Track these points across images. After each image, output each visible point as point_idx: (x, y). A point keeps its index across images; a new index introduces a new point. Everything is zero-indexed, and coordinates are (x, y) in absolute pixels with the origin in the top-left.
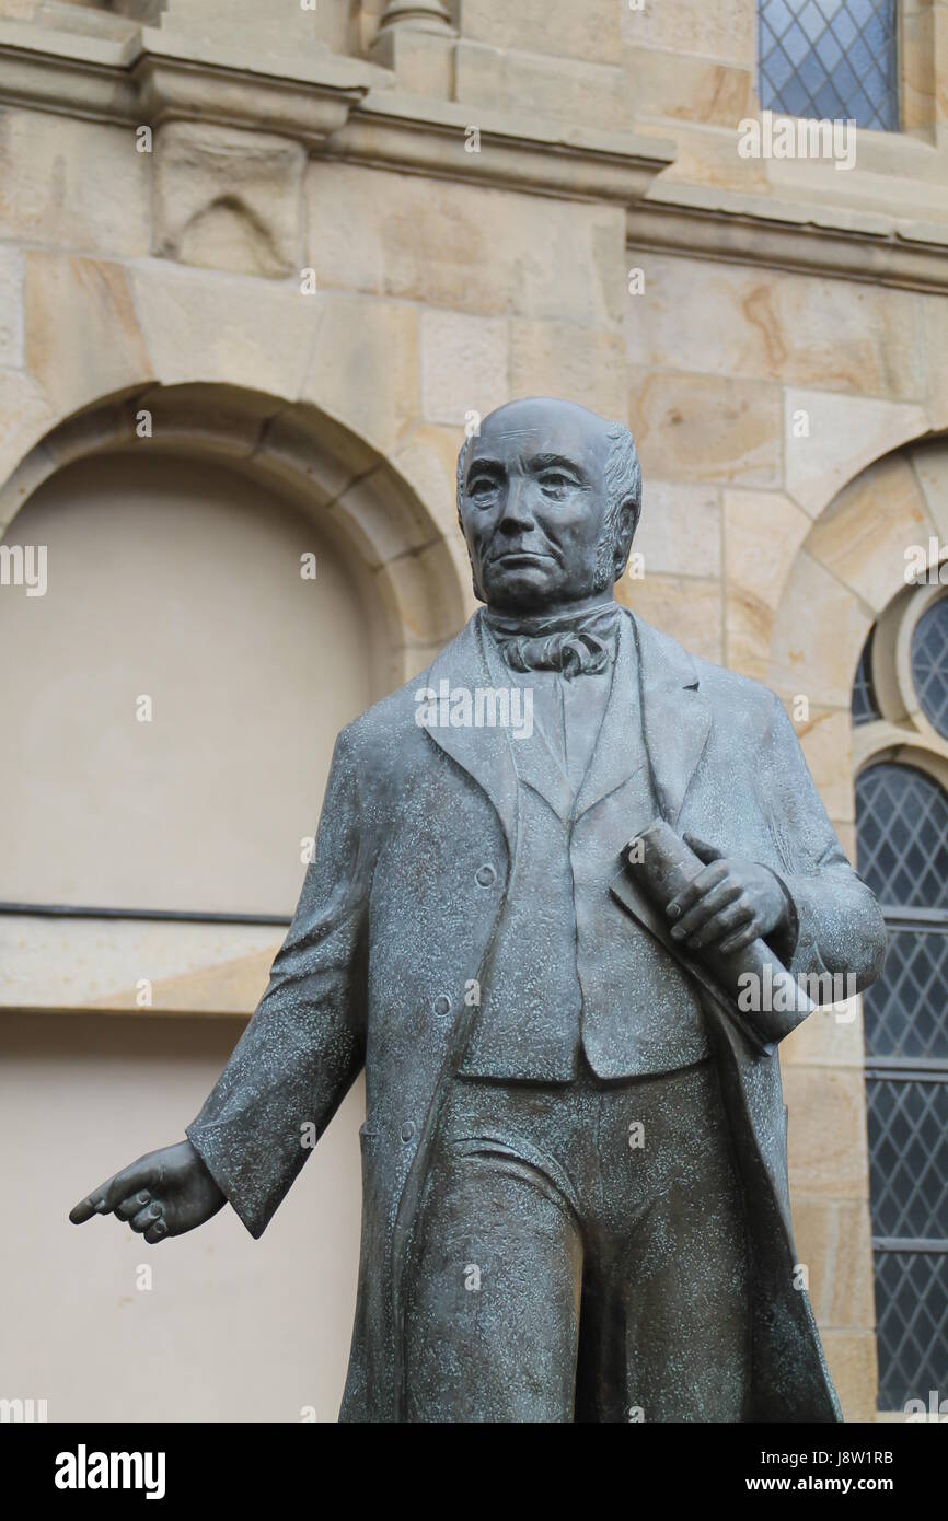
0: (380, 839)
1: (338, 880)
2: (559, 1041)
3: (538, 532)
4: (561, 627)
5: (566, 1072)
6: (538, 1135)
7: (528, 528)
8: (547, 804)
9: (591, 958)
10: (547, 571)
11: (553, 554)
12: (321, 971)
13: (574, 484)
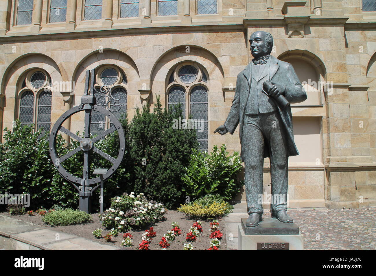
0: (240, 87)
1: (237, 93)
2: (256, 109)
3: (256, 47)
4: (261, 59)
5: (257, 113)
6: (255, 121)
7: (255, 47)
8: (255, 80)
9: (260, 99)
10: (257, 52)
11: (258, 50)
12: (236, 103)
13: (260, 41)
